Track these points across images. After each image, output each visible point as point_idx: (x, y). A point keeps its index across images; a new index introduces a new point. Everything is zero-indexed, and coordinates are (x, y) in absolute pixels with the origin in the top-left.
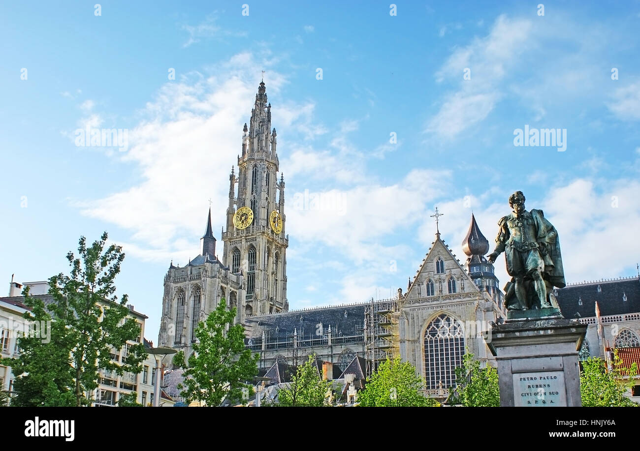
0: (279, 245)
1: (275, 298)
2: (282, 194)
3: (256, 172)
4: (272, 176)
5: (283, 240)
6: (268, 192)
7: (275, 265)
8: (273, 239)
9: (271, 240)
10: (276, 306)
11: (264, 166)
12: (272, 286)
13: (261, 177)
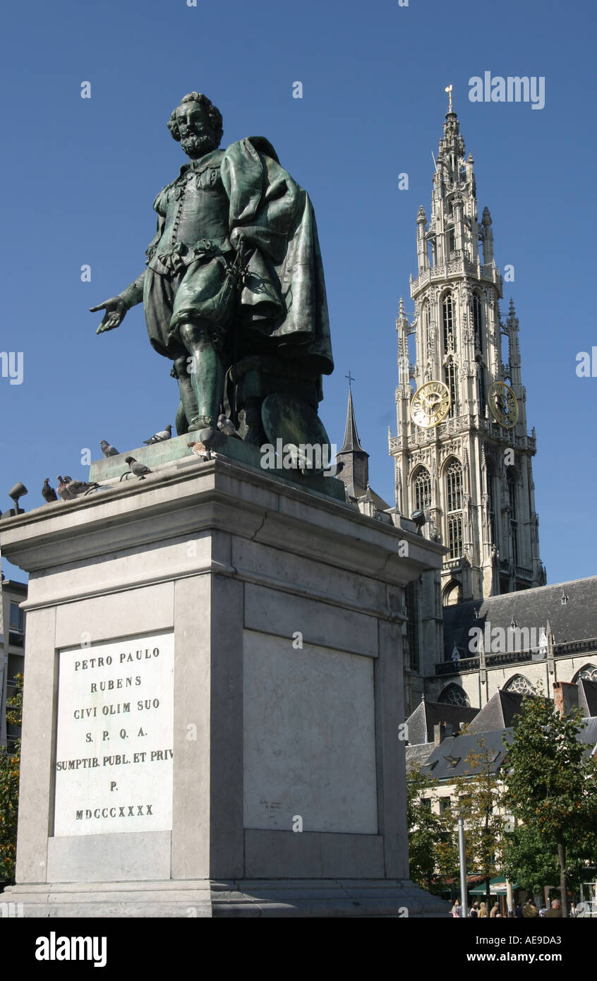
1: (511, 560)
2: (513, 344)
3: (450, 306)
5: (523, 440)
6: (481, 345)
7: (507, 494)
8: (498, 440)
9: (494, 443)
10: (517, 578)
11: (465, 291)
12: (504, 537)
13: (462, 315)
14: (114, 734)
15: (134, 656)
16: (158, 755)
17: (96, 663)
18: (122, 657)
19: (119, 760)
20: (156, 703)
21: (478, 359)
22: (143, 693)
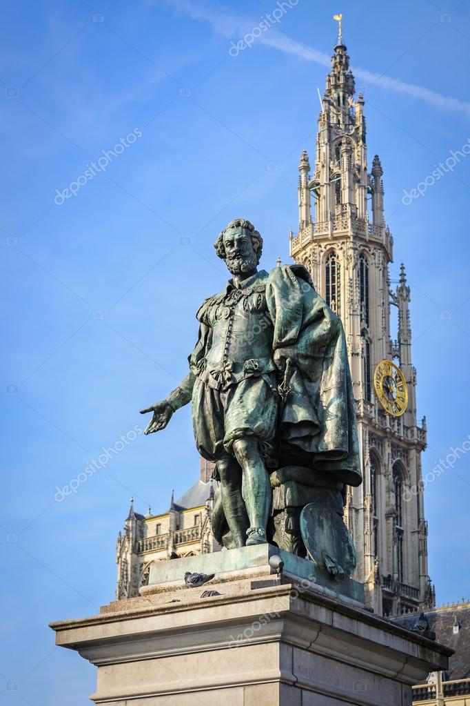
0: (402, 444)
1: (396, 576)
2: (404, 317)
3: (333, 268)
4: (375, 275)
5: (412, 431)
6: (367, 316)
7: (393, 495)
8: (384, 431)
9: (380, 434)
10: (402, 598)
11: (351, 252)
12: (388, 547)
13: (347, 280)
21: (363, 333)
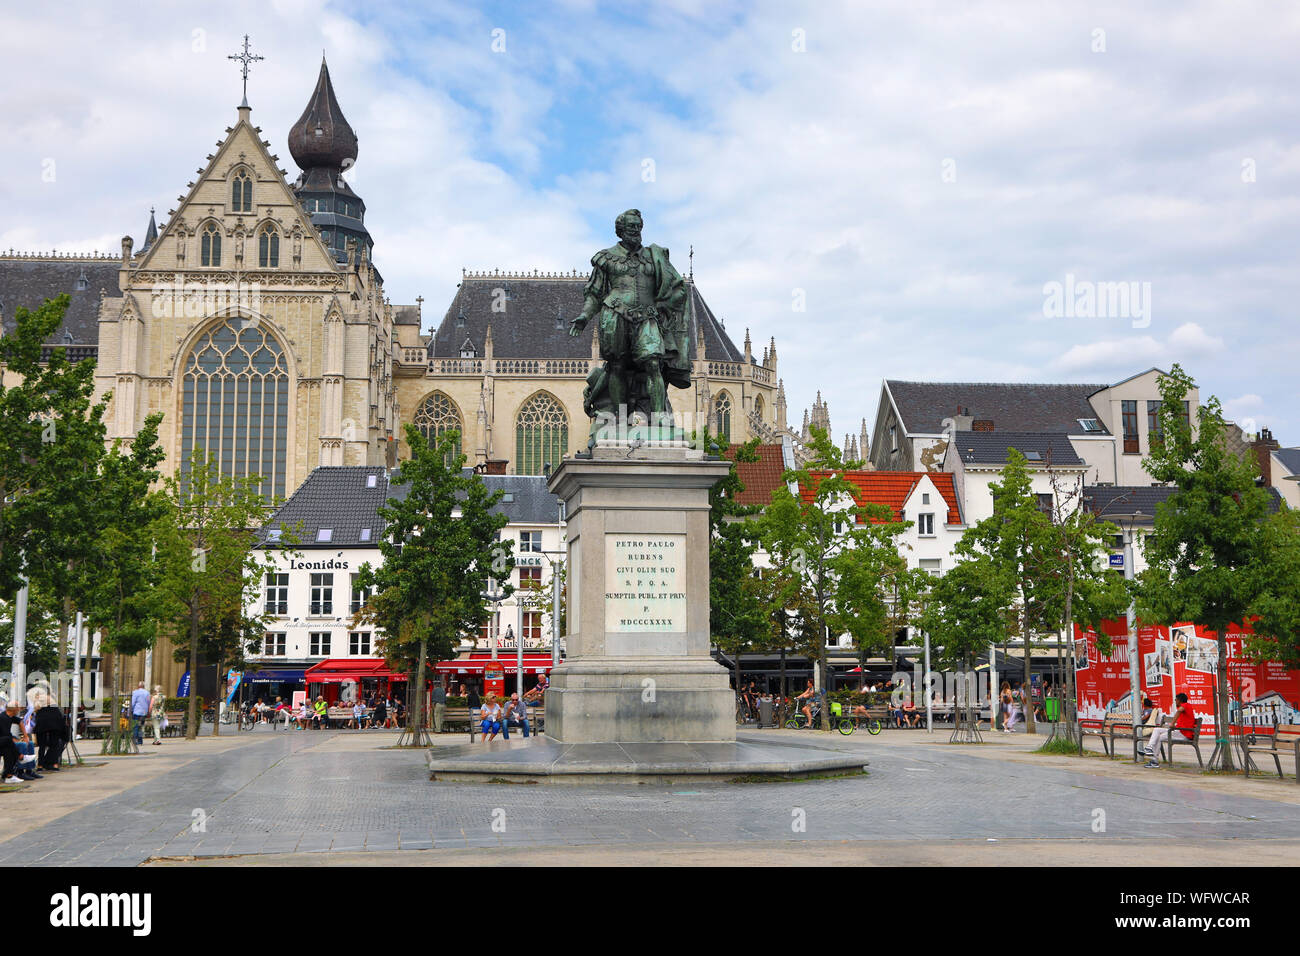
14: (646, 583)
15: (658, 544)
16: (675, 596)
17: (632, 544)
18: (650, 544)
19: (649, 596)
20: (673, 570)
22: (665, 564)
